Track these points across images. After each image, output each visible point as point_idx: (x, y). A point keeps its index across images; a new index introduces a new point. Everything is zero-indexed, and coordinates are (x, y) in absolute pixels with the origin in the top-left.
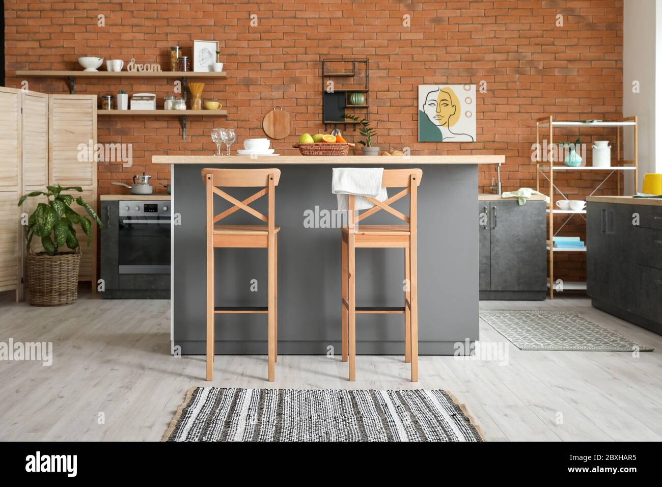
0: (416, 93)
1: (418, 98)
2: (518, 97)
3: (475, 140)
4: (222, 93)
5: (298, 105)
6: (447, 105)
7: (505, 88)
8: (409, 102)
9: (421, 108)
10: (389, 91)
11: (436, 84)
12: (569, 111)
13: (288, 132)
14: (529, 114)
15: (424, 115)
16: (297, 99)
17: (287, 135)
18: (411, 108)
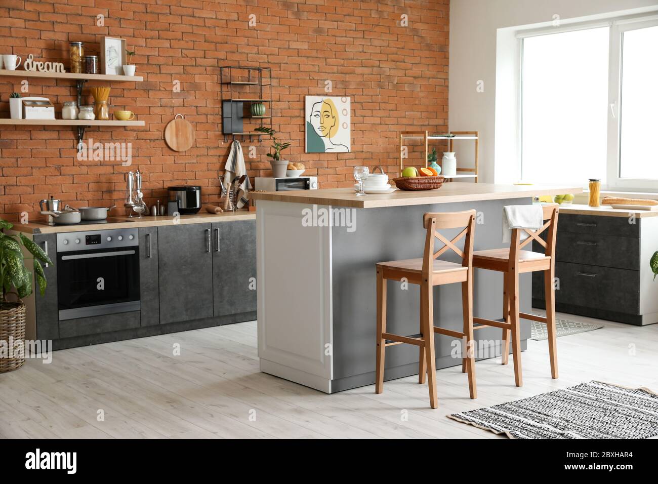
0: (303, 103)
1: (304, 109)
2: (379, 110)
3: (350, 151)
4: (119, 98)
5: (198, 113)
6: (329, 116)
7: (371, 101)
8: (296, 113)
9: (307, 119)
10: (279, 101)
11: (318, 95)
12: (415, 123)
13: (191, 143)
14: (387, 126)
15: (311, 127)
16: (197, 107)
17: (189, 147)
18: (298, 118)
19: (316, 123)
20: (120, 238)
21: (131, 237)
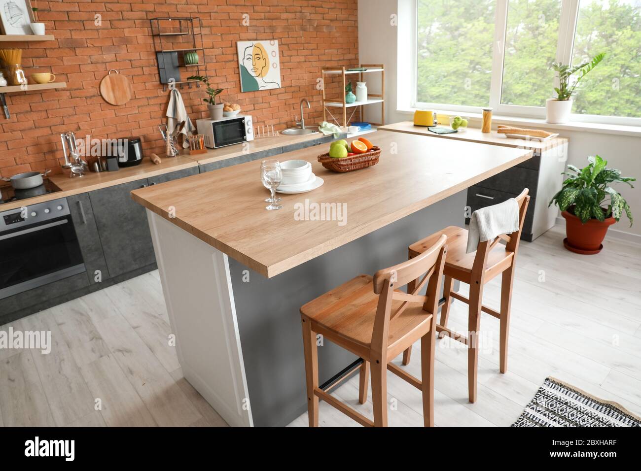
0: (235, 48)
1: (237, 53)
2: (304, 49)
3: (280, 87)
5: (133, 67)
6: (260, 58)
7: (295, 42)
8: (230, 57)
9: (241, 63)
10: (213, 48)
11: (249, 40)
12: (333, 59)
13: (129, 96)
14: (310, 63)
15: (244, 68)
16: (131, 60)
18: (232, 62)
19: (248, 65)
20: (47, 211)
21: (59, 208)
